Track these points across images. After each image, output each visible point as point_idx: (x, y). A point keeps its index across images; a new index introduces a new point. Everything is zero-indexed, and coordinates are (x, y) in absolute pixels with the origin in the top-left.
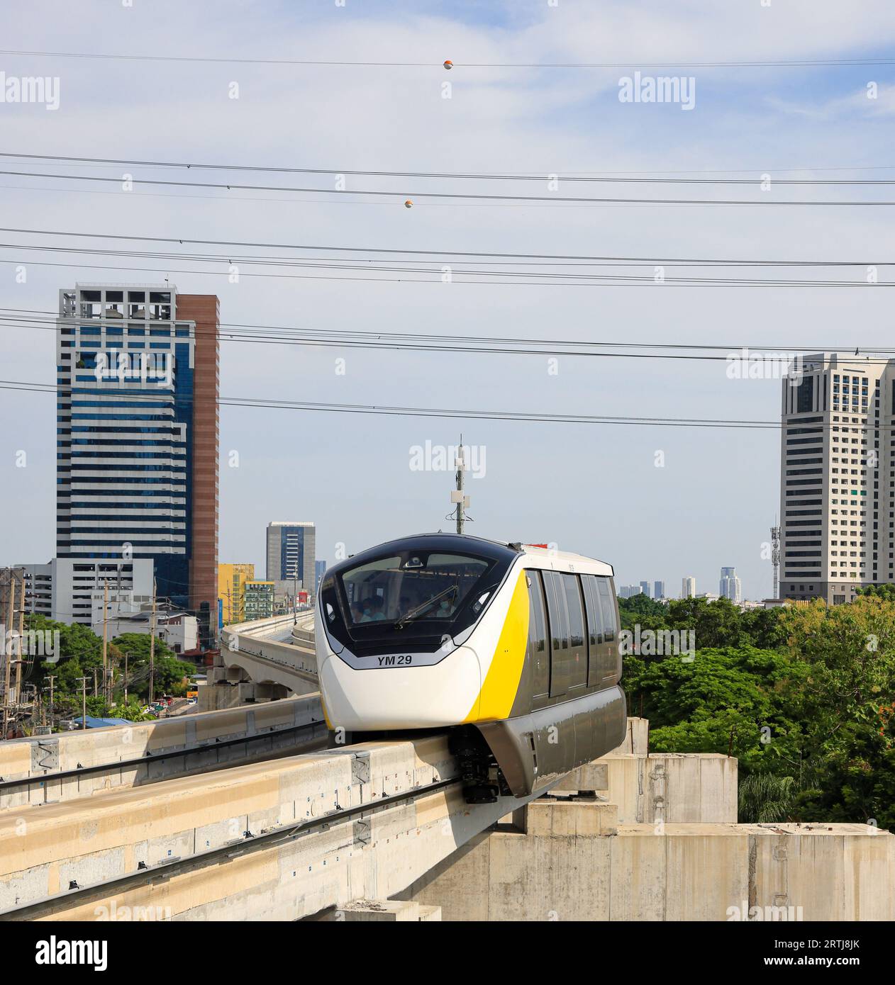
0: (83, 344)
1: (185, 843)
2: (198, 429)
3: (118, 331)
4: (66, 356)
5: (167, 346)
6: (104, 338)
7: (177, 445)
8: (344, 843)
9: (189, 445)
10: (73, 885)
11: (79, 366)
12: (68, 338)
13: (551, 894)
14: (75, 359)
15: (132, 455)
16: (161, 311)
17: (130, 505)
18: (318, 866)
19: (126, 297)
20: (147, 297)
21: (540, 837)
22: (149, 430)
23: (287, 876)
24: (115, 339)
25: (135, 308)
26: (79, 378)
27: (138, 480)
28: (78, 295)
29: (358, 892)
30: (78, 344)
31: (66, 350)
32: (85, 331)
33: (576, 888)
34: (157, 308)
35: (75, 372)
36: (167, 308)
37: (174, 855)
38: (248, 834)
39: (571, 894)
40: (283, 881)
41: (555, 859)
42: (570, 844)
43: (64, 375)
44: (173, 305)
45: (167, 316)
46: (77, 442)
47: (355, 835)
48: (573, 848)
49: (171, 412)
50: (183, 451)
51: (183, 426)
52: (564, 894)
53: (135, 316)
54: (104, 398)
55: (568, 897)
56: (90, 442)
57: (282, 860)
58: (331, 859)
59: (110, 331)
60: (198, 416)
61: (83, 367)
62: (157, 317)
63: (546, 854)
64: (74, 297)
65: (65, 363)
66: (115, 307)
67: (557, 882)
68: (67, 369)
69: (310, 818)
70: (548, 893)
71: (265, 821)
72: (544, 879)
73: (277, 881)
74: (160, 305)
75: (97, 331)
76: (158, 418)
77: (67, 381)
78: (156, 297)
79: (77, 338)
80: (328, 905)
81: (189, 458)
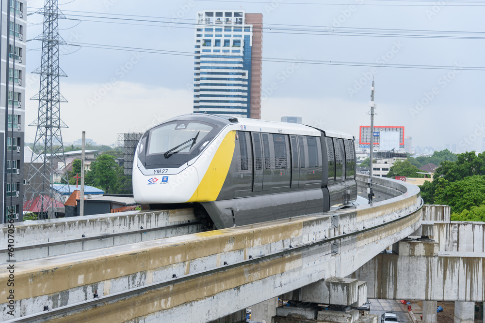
0: (206, 36)
1: (267, 249)
2: (254, 73)
3: (220, 30)
4: (198, 41)
5: (240, 36)
6: (214, 33)
7: (244, 80)
8: (327, 253)
9: (249, 80)
10: (225, 263)
11: (204, 45)
12: (199, 33)
13: (409, 281)
14: (202, 42)
15: (225, 85)
16: (239, 21)
17: (224, 107)
18: (318, 262)
19: (224, 14)
20: (233, 15)
21: (404, 256)
22: (232, 74)
23: (305, 266)
24: (219, 33)
25: (228, 19)
26: (204, 51)
27: (227, 96)
28: (204, 14)
29: (333, 274)
30: (203, 36)
31: (199, 38)
32: (206, 30)
33: (420, 279)
34: (237, 19)
35: (202, 48)
36: (241, 19)
37: (262, 254)
38: (290, 247)
39: (417, 282)
40: (304, 267)
41: (411, 266)
42: (417, 260)
43: (198, 49)
44: (243, 18)
45: (241, 23)
46: (202, 79)
47: (332, 249)
48: (419, 261)
49: (241, 65)
50: (246, 83)
51: (247, 72)
52: (414, 282)
53: (228, 23)
54: (214, 59)
55: (416, 283)
56: (208, 79)
57: (303, 259)
58: (322, 260)
59: (217, 30)
60: (254, 67)
61: (205, 46)
62: (236, 23)
63: (407, 264)
64: (202, 15)
65: (198, 44)
66: (219, 19)
67: (411, 276)
68: (199, 47)
69: (315, 242)
70: (407, 281)
71: (297, 242)
72: (406, 275)
73: (301, 267)
74: (238, 18)
75: (211, 30)
76: (236, 68)
77: (198, 52)
78: (236, 14)
79: (203, 33)
80: (321, 278)
81: (249, 86)
